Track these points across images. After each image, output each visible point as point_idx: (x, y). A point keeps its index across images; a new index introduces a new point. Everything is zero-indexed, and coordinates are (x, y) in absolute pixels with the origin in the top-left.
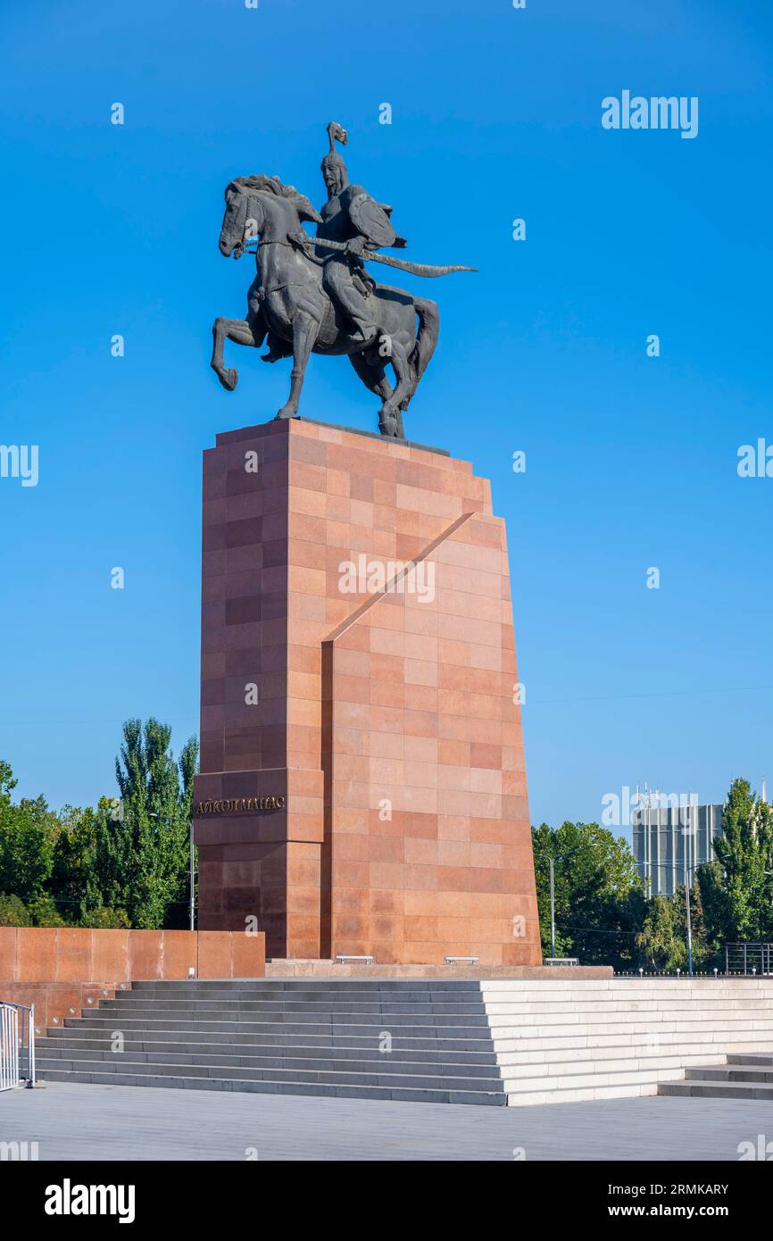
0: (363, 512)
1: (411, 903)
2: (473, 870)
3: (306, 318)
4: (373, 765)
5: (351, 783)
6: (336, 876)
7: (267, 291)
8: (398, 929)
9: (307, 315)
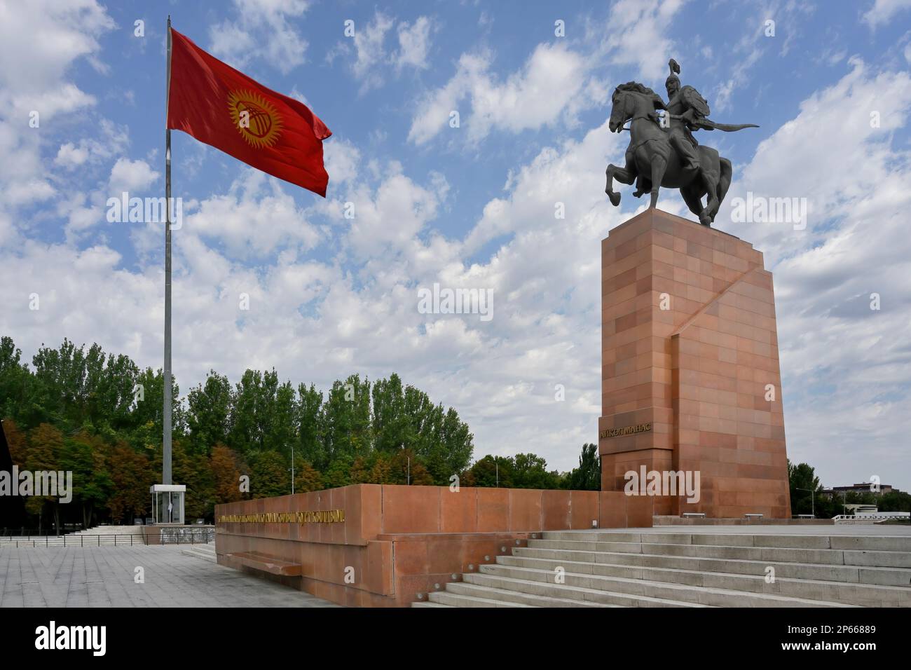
0: (695, 264)
8: (716, 499)
9: (659, 156)
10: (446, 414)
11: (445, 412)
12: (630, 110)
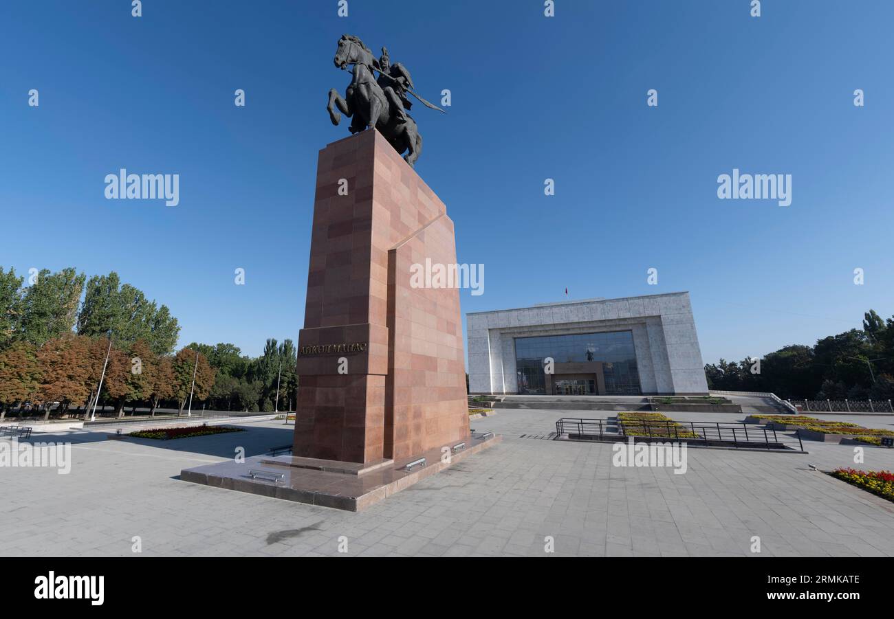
0: (406, 192)
1: (428, 411)
4: (413, 327)
5: (403, 336)
6: (396, 398)
7: (358, 84)
8: (423, 429)
11: (158, 308)
12: (354, 55)
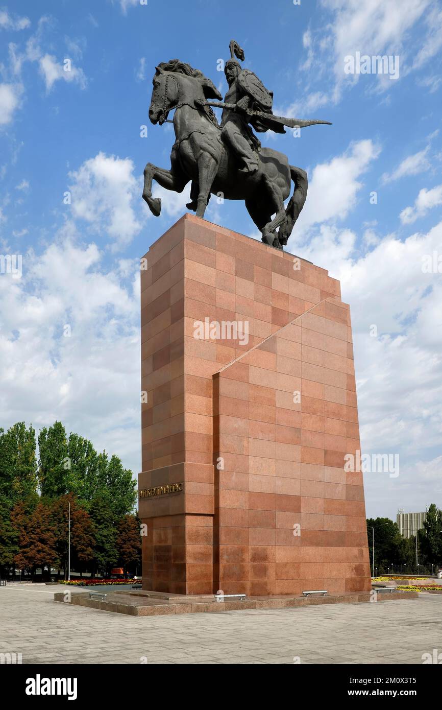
0: (246, 288)
1: (280, 555)
2: (326, 532)
3: (207, 156)
4: (252, 462)
5: (235, 474)
6: (222, 537)
7: (180, 141)
8: (271, 572)
9: (207, 154)
10: (110, 461)
11: (109, 459)
12: (173, 98)
